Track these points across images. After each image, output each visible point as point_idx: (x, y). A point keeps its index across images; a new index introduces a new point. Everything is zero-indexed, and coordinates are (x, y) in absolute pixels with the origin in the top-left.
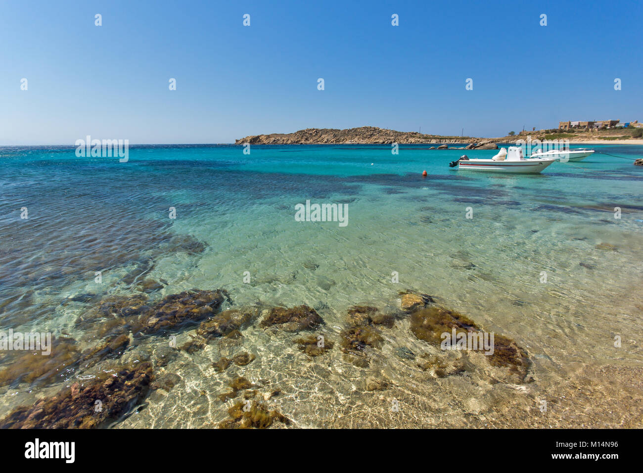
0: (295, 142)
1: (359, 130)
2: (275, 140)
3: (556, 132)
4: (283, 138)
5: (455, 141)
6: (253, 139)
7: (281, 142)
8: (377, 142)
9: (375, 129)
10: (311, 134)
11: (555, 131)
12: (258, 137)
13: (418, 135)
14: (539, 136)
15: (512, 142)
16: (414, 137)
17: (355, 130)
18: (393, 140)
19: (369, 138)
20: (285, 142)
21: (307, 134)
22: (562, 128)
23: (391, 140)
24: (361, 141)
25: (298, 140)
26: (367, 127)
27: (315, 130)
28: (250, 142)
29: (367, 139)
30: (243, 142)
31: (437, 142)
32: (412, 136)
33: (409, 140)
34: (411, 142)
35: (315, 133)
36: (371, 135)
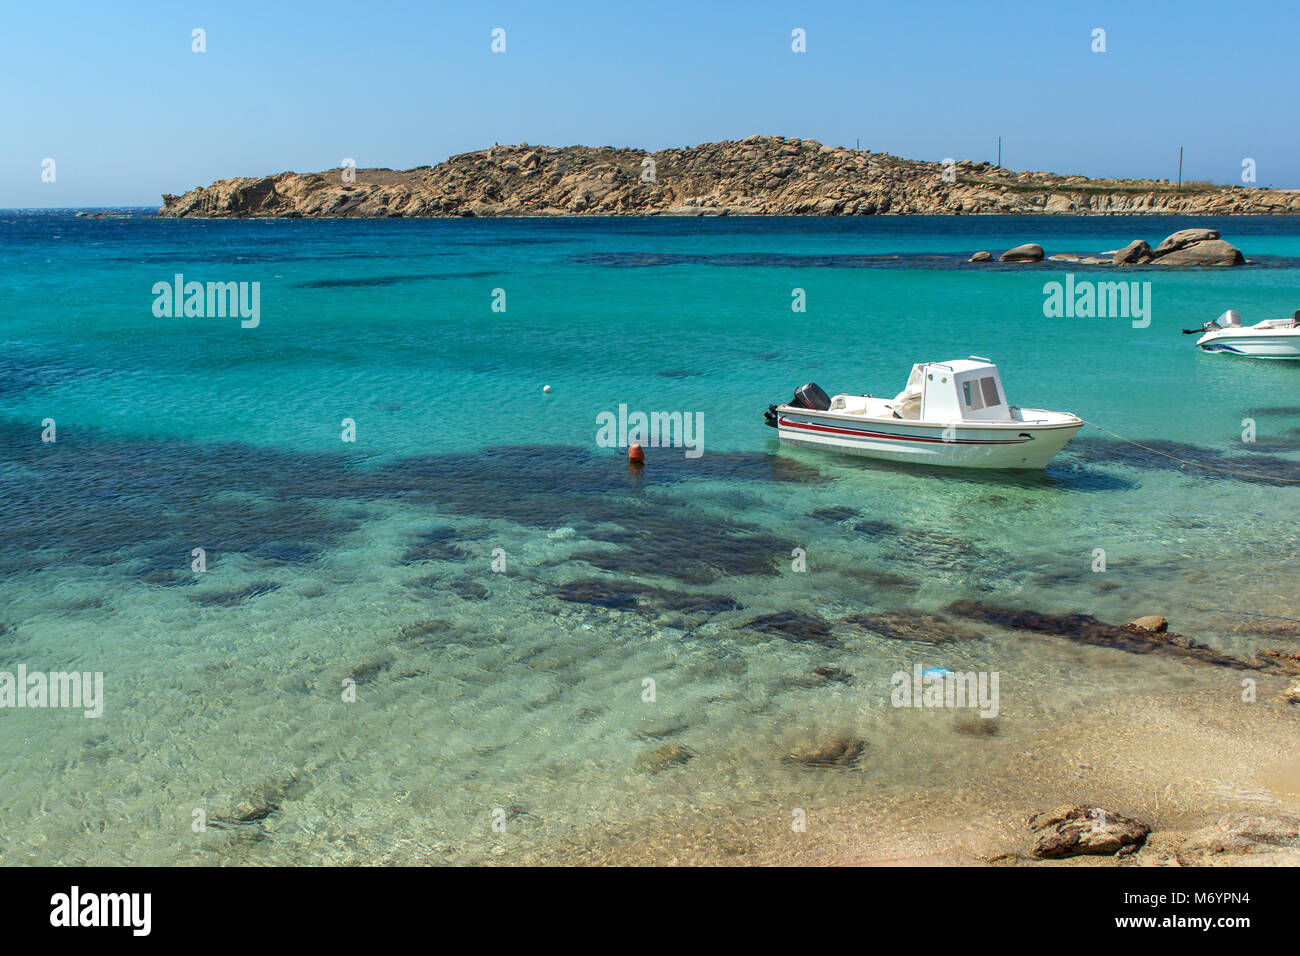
0: (437, 207)
1: (728, 152)
2: (344, 200)
4: (386, 189)
5: (1151, 204)
6: (244, 192)
7: (372, 207)
8: (806, 209)
9: (800, 149)
10: (513, 170)
12: (269, 184)
13: (990, 176)
16: (973, 184)
17: (712, 153)
18: (881, 200)
19: (773, 188)
20: (391, 207)
21: (496, 172)
23: (871, 199)
24: (739, 201)
25: (454, 196)
26: (764, 141)
27: (529, 154)
28: (229, 208)
29: (763, 194)
30: (197, 205)
31: (1072, 207)
32: (967, 177)
33: (951, 198)
34: (960, 208)
35: (532, 164)
36: (782, 175)
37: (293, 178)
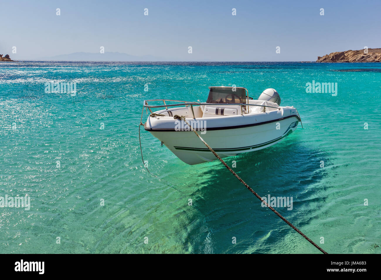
2: (363, 57)
4: (377, 54)
6: (336, 56)
7: (371, 59)
12: (343, 53)
20: (377, 59)
28: (331, 60)
37: (351, 52)
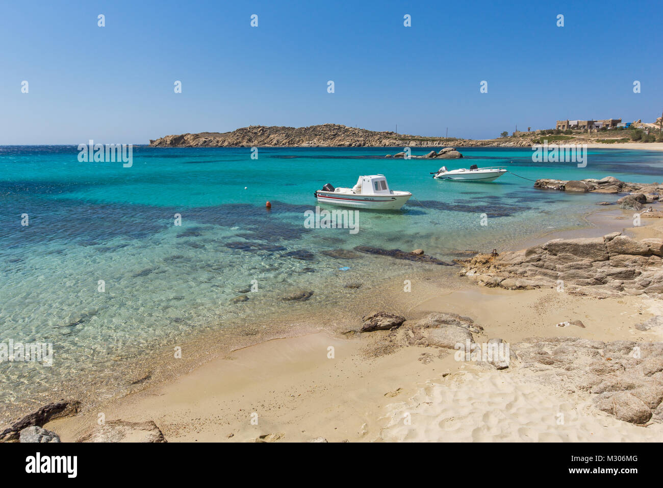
0: (233, 144)
1: (319, 128)
2: (205, 142)
3: (552, 133)
4: (218, 139)
5: (439, 144)
6: (174, 139)
7: (214, 144)
8: (341, 145)
9: (340, 128)
10: (255, 133)
11: (550, 132)
12: (182, 137)
13: (394, 136)
14: (533, 137)
15: (503, 145)
16: (389, 138)
17: (314, 129)
18: (363, 142)
19: (332, 139)
20: (219, 144)
21: (251, 134)
22: (560, 128)
23: (360, 142)
24: (322, 143)
25: (238, 141)
26: (329, 125)
27: (260, 129)
28: (170, 144)
29: (329, 141)
30: (160, 143)
31: (417, 145)
32: (387, 136)
33: (383, 142)
34: (385, 145)
35: (261, 132)
36: (334, 135)
37: (190, 135)
